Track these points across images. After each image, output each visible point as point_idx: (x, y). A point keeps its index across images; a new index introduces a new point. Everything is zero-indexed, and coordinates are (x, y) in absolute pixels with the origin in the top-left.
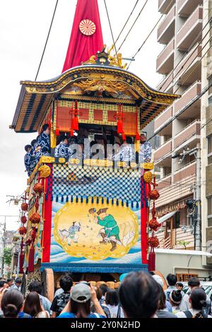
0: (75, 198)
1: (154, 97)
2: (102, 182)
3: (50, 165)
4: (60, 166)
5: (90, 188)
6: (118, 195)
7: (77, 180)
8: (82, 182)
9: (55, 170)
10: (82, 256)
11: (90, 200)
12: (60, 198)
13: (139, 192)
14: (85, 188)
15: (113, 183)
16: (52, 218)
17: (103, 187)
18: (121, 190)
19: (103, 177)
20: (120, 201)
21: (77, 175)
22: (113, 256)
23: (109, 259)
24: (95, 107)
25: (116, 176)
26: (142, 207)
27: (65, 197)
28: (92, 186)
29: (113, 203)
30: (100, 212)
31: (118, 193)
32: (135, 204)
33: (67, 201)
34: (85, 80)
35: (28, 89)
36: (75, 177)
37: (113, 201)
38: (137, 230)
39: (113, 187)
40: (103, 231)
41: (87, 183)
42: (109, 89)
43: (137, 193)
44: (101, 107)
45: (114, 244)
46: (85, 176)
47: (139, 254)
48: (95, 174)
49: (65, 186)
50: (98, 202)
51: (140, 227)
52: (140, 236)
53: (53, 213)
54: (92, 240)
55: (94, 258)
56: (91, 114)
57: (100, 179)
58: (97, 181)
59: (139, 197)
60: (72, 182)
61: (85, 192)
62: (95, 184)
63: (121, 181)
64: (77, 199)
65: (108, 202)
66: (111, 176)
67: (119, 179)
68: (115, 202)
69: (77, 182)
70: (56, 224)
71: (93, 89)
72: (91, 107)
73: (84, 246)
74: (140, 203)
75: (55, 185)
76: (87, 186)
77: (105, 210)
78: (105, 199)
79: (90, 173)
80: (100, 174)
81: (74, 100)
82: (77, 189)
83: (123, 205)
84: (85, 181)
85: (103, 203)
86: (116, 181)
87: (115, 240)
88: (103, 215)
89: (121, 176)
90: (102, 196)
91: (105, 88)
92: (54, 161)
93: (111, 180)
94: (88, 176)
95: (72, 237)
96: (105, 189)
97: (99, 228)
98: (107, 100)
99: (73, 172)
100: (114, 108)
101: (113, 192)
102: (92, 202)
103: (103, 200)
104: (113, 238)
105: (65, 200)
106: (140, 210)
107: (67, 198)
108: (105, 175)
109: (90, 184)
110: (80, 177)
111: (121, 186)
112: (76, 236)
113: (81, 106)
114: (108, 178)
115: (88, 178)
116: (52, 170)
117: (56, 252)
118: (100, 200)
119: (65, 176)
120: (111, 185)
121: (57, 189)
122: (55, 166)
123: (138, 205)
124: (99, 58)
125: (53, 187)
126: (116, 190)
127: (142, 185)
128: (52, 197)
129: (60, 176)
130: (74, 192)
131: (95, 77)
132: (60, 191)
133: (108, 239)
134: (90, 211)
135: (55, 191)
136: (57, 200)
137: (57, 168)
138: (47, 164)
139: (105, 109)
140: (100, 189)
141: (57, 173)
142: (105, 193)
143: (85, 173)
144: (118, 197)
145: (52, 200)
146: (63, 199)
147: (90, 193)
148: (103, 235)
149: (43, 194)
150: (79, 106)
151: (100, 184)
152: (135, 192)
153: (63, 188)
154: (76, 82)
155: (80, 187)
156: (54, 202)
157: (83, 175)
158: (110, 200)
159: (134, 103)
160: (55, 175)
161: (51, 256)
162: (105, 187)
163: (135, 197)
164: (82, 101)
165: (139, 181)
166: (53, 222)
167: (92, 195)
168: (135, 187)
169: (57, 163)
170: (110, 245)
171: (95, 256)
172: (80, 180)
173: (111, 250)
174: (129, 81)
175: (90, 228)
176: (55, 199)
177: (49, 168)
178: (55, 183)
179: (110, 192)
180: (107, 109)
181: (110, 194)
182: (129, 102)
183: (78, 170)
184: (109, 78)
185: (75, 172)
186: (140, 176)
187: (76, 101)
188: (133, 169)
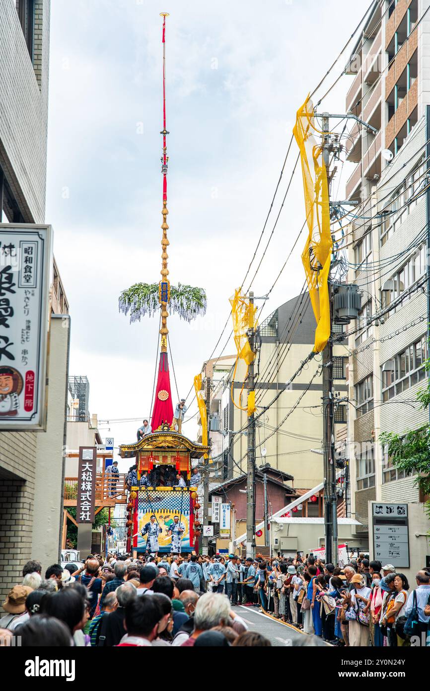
0: (151, 510)
1: (196, 448)
2: (167, 500)
3: (137, 491)
5: (159, 504)
6: (176, 507)
7: (152, 499)
8: (155, 501)
9: (139, 494)
12: (142, 511)
13: (189, 505)
14: (157, 504)
16: (138, 522)
17: (167, 503)
18: (178, 505)
19: (167, 497)
20: (177, 511)
24: (164, 454)
25: (175, 496)
26: (190, 514)
27: (145, 510)
28: (161, 503)
30: (165, 518)
32: (186, 512)
33: (146, 512)
34: (155, 441)
35: (123, 449)
36: (151, 497)
39: (173, 503)
40: (167, 529)
42: (170, 445)
44: (166, 454)
47: (188, 541)
48: (163, 495)
49: (145, 503)
50: (164, 512)
51: (189, 525)
52: (189, 531)
53: (139, 519)
55: (162, 544)
56: (161, 458)
57: (165, 498)
58: (164, 500)
59: (189, 508)
60: (149, 501)
61: (157, 507)
62: (163, 501)
63: (178, 499)
65: (170, 512)
66: (172, 496)
68: (174, 512)
69: (152, 501)
71: (160, 445)
72: (161, 455)
74: (189, 512)
76: (158, 502)
77: (168, 517)
78: (168, 510)
79: (160, 495)
81: (150, 451)
82: (152, 505)
84: (157, 500)
85: (167, 512)
86: (175, 499)
88: (167, 520)
89: (178, 496)
91: (167, 444)
92: (138, 489)
93: (172, 499)
94: (158, 497)
96: (169, 504)
97: (166, 527)
98: (170, 450)
100: (175, 454)
102: (161, 512)
105: (145, 511)
106: (189, 516)
107: (147, 510)
108: (169, 496)
109: (160, 501)
110: (154, 498)
111: (178, 502)
113: (154, 454)
115: (158, 498)
116: (137, 494)
117: (140, 541)
118: (166, 510)
119: (145, 497)
120: (172, 501)
122: (139, 492)
124: (163, 427)
125: (138, 504)
126: (175, 504)
127: (191, 500)
128: (138, 510)
129: (142, 497)
130: (150, 506)
131: (161, 439)
132: (142, 506)
134: (160, 517)
135: (140, 506)
137: (141, 493)
139: (169, 455)
140: (165, 504)
142: (168, 507)
143: (157, 495)
144: (176, 509)
145: (138, 512)
146: (144, 511)
147: (159, 507)
148: (167, 531)
149: (133, 509)
150: (153, 454)
151: (165, 501)
152: (186, 505)
153: (144, 505)
154: (150, 442)
155: (154, 504)
157: (155, 496)
158: (171, 510)
159: (186, 450)
160: (139, 497)
161: (138, 544)
163: (186, 508)
164: (155, 451)
165: (189, 498)
166: (138, 524)
167: (161, 508)
168: (186, 502)
172: (154, 499)
174: (181, 440)
177: (136, 494)
178: (140, 502)
179: (172, 505)
181: (172, 507)
182: (183, 450)
183: (152, 493)
184: (170, 439)
185: (151, 495)
186: (189, 495)
187: (152, 451)
188: (185, 491)
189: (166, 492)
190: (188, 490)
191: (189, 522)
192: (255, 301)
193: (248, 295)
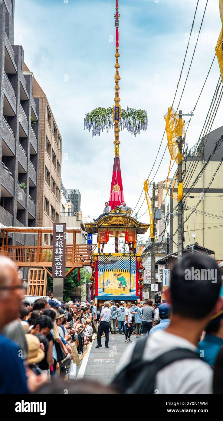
0: (107, 270)
1: (140, 226)
4: (101, 256)
5: (114, 265)
6: (126, 268)
7: (108, 262)
8: (111, 263)
9: (99, 258)
10: (111, 293)
11: (114, 270)
12: (101, 270)
13: (135, 266)
14: (112, 265)
15: (124, 263)
16: (99, 278)
17: (119, 264)
18: (127, 266)
20: (127, 270)
21: (109, 260)
22: (124, 293)
23: (122, 294)
24: (116, 230)
26: (136, 272)
27: (103, 269)
28: (115, 264)
29: (123, 271)
30: (118, 275)
31: (126, 267)
32: (133, 271)
33: (104, 271)
34: (110, 220)
35: (87, 226)
36: (107, 261)
37: (123, 270)
38: (134, 282)
40: (120, 283)
41: (113, 263)
42: (121, 223)
43: (134, 266)
44: (119, 230)
45: (124, 288)
46: (112, 260)
47: (135, 292)
48: (116, 259)
49: (103, 265)
50: (117, 271)
51: (135, 281)
52: (135, 285)
53: (99, 276)
54: (115, 287)
55: (117, 294)
56: (114, 233)
57: (118, 261)
59: (135, 268)
60: (106, 263)
61: (112, 267)
62: (116, 263)
63: (127, 262)
64: (108, 270)
65: (121, 271)
66: (123, 260)
67: (126, 261)
68: (124, 271)
69: (108, 263)
70: (100, 281)
71: (114, 223)
73: (112, 289)
74: (135, 271)
75: (99, 265)
76: (113, 264)
77: (120, 274)
78: (120, 270)
79: (114, 259)
80: (118, 259)
81: (107, 228)
82: (108, 266)
83: (128, 272)
84: (112, 262)
85: (119, 271)
86: (125, 262)
87: (125, 287)
88: (120, 277)
90: (119, 268)
91: (119, 223)
92: (98, 254)
93: (123, 262)
94: (113, 260)
95: (107, 286)
96: (120, 265)
97: (118, 282)
98: (121, 227)
99: (106, 259)
100: (124, 230)
101: (124, 266)
102: (115, 271)
103: (119, 270)
104: (124, 286)
106: (135, 274)
110: (110, 261)
111: (127, 264)
112: (108, 285)
113: (110, 230)
114: (121, 260)
116: (98, 258)
117: (100, 292)
118: (118, 270)
119: (103, 261)
120: (123, 263)
121: (101, 266)
122: (99, 256)
123: (134, 272)
124: (116, 210)
125: (99, 266)
126: (125, 266)
127: (136, 263)
128: (98, 270)
129: (101, 261)
130: (107, 267)
131: (114, 219)
132: (101, 267)
133: (122, 286)
134: (114, 275)
135: (99, 267)
136: (100, 271)
137: (100, 258)
138: (96, 256)
140: (118, 266)
141: (100, 259)
142: (120, 267)
143: (112, 259)
144: (126, 269)
145: (98, 271)
148: (120, 285)
149: (95, 268)
150: (109, 230)
152: (133, 266)
154: (106, 221)
155: (110, 265)
156: (99, 272)
157: (111, 260)
158: (122, 270)
159: (133, 227)
160: (99, 260)
161: (98, 294)
162: (120, 264)
163: (133, 269)
164: (110, 228)
165: (135, 261)
166: (99, 280)
167: (115, 268)
168: (133, 264)
169: (100, 256)
170: (123, 289)
171: (116, 293)
172: (110, 262)
173: (123, 291)
174: (129, 219)
175: (114, 282)
176: (99, 270)
177: (97, 258)
178: (99, 264)
179: (123, 266)
180: (121, 230)
182: (130, 227)
183: (109, 258)
184: (120, 218)
185: (107, 259)
186: (135, 259)
187: (108, 228)
188: (132, 256)
189: (118, 257)
190: (134, 256)
191: (135, 278)
192: (183, 117)
193: (178, 113)
